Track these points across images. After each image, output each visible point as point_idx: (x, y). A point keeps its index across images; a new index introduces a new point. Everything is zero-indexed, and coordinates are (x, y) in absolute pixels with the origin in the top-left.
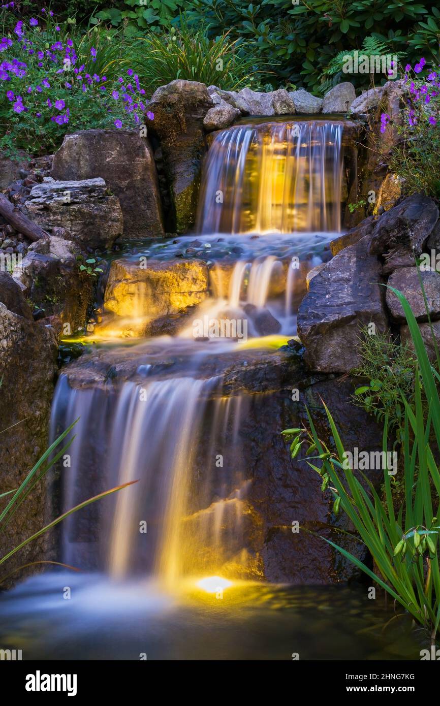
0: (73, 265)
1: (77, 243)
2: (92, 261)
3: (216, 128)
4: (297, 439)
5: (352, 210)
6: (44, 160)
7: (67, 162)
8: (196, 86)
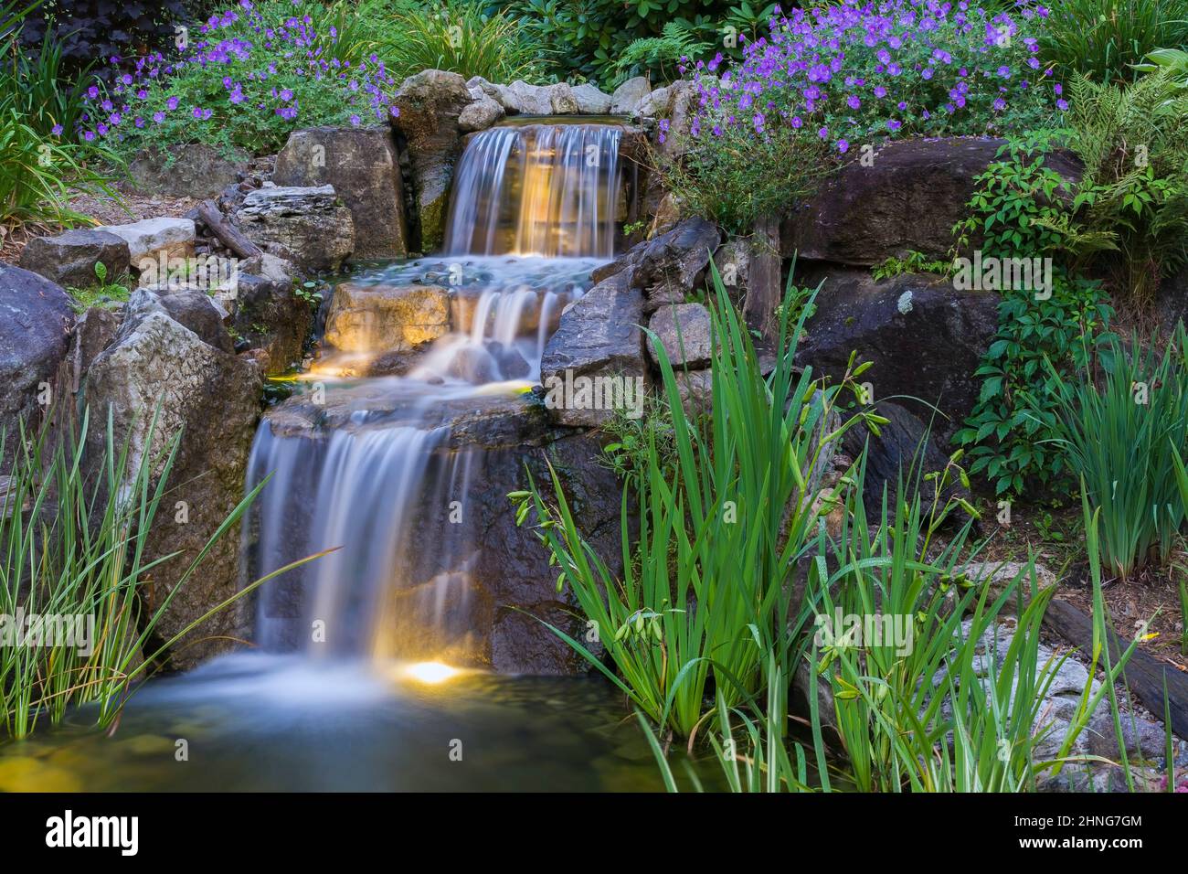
0: (287, 289)
1: (295, 263)
2: (309, 285)
3: (473, 129)
4: (525, 503)
5: (627, 233)
6: (265, 161)
7: (292, 165)
8: (452, 77)
